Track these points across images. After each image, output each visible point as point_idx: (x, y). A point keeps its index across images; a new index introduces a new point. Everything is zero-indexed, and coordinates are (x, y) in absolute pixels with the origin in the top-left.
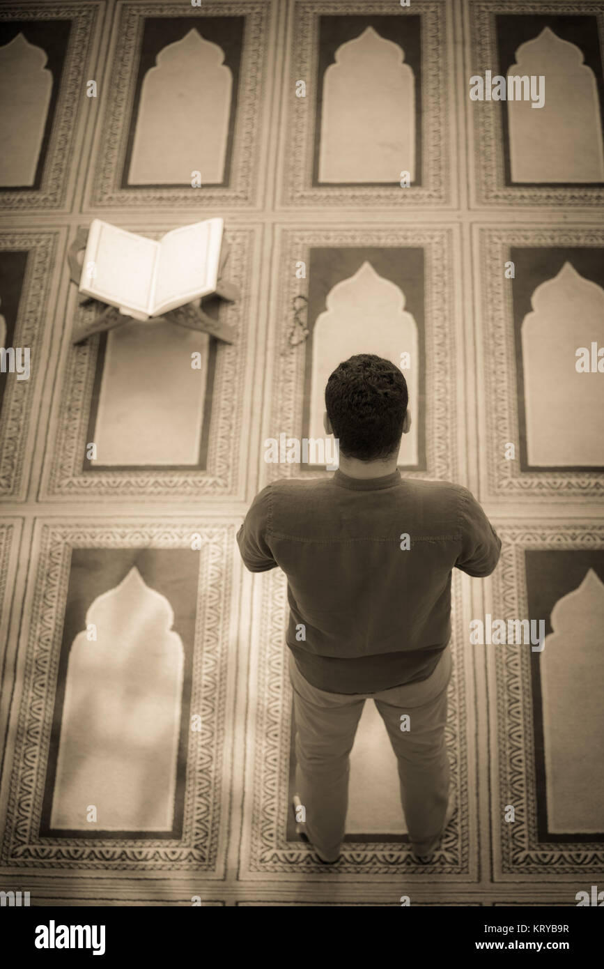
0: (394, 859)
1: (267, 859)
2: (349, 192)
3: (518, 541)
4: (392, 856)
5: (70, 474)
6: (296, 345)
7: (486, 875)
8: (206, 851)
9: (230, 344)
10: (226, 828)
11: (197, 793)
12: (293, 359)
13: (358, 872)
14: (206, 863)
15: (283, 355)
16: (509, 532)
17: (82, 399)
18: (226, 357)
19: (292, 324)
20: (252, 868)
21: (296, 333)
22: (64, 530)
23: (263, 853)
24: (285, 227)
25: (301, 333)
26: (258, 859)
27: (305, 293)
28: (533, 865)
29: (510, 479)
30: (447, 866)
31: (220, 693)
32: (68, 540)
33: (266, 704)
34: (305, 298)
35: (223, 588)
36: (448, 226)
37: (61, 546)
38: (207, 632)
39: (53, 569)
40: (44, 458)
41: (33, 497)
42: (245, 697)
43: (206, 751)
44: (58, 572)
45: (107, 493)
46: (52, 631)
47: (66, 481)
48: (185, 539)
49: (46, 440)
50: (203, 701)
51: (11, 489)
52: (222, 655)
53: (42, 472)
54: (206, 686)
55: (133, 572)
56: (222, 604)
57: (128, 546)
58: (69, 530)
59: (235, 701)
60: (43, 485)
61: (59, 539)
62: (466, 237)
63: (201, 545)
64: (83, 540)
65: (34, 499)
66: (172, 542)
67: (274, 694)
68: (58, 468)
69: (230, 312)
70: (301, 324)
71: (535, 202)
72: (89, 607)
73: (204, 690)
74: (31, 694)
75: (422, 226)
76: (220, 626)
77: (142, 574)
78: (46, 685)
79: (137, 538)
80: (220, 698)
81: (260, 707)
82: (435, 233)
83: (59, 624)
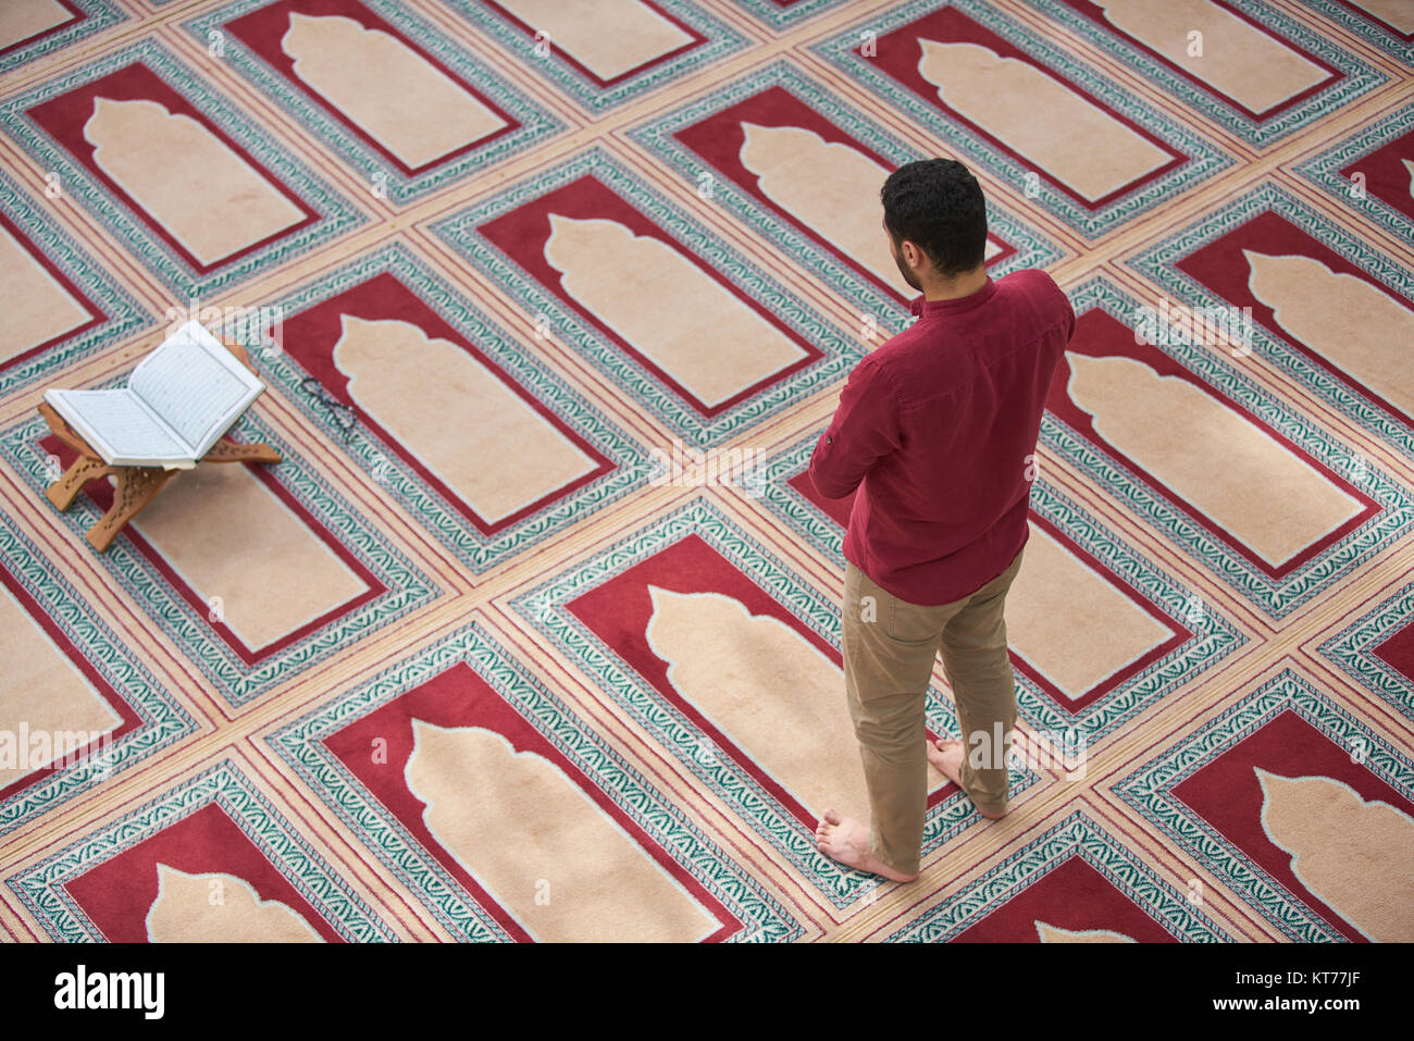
0: (962, 812)
1: (845, 889)
2: (250, 260)
3: (772, 478)
4: (957, 809)
5: (239, 675)
6: (352, 426)
8: (779, 920)
9: (279, 462)
10: (776, 889)
11: (712, 877)
12: (363, 440)
13: (942, 843)
14: (791, 931)
15: (347, 443)
17: (171, 600)
18: (286, 474)
19: (327, 410)
20: (840, 906)
21: (338, 416)
22: (293, 730)
23: (835, 886)
25: (346, 413)
26: (837, 893)
27: (306, 375)
28: (1089, 736)
29: (705, 430)
30: (1014, 785)
31: (633, 776)
32: (307, 736)
33: (690, 757)
34: (312, 380)
35: (528, 684)
36: (392, 240)
37: (307, 746)
38: (558, 732)
39: (322, 773)
40: (190, 677)
41: (220, 720)
42: (662, 765)
43: (678, 836)
44: (331, 773)
45: (301, 670)
46: (389, 830)
47: (242, 685)
48: (437, 664)
49: (174, 660)
50: (624, 794)
51: (186, 726)
52: (597, 743)
53: (203, 691)
54: (612, 779)
55: (416, 724)
56: (543, 698)
57: (382, 704)
58: (299, 727)
59: (657, 774)
60: (221, 702)
61: (296, 741)
62: (422, 241)
63: (461, 659)
64: (324, 727)
65: (225, 721)
66: (425, 675)
67: (688, 744)
68: (218, 677)
69: (244, 434)
70: (335, 405)
71: (456, 177)
72: (405, 783)
73: (613, 784)
74: (435, 900)
75: (363, 254)
76: (564, 718)
77: (427, 720)
78: (441, 882)
79: (384, 691)
80: (639, 781)
81: (688, 764)
82: (386, 253)
83: (390, 818)
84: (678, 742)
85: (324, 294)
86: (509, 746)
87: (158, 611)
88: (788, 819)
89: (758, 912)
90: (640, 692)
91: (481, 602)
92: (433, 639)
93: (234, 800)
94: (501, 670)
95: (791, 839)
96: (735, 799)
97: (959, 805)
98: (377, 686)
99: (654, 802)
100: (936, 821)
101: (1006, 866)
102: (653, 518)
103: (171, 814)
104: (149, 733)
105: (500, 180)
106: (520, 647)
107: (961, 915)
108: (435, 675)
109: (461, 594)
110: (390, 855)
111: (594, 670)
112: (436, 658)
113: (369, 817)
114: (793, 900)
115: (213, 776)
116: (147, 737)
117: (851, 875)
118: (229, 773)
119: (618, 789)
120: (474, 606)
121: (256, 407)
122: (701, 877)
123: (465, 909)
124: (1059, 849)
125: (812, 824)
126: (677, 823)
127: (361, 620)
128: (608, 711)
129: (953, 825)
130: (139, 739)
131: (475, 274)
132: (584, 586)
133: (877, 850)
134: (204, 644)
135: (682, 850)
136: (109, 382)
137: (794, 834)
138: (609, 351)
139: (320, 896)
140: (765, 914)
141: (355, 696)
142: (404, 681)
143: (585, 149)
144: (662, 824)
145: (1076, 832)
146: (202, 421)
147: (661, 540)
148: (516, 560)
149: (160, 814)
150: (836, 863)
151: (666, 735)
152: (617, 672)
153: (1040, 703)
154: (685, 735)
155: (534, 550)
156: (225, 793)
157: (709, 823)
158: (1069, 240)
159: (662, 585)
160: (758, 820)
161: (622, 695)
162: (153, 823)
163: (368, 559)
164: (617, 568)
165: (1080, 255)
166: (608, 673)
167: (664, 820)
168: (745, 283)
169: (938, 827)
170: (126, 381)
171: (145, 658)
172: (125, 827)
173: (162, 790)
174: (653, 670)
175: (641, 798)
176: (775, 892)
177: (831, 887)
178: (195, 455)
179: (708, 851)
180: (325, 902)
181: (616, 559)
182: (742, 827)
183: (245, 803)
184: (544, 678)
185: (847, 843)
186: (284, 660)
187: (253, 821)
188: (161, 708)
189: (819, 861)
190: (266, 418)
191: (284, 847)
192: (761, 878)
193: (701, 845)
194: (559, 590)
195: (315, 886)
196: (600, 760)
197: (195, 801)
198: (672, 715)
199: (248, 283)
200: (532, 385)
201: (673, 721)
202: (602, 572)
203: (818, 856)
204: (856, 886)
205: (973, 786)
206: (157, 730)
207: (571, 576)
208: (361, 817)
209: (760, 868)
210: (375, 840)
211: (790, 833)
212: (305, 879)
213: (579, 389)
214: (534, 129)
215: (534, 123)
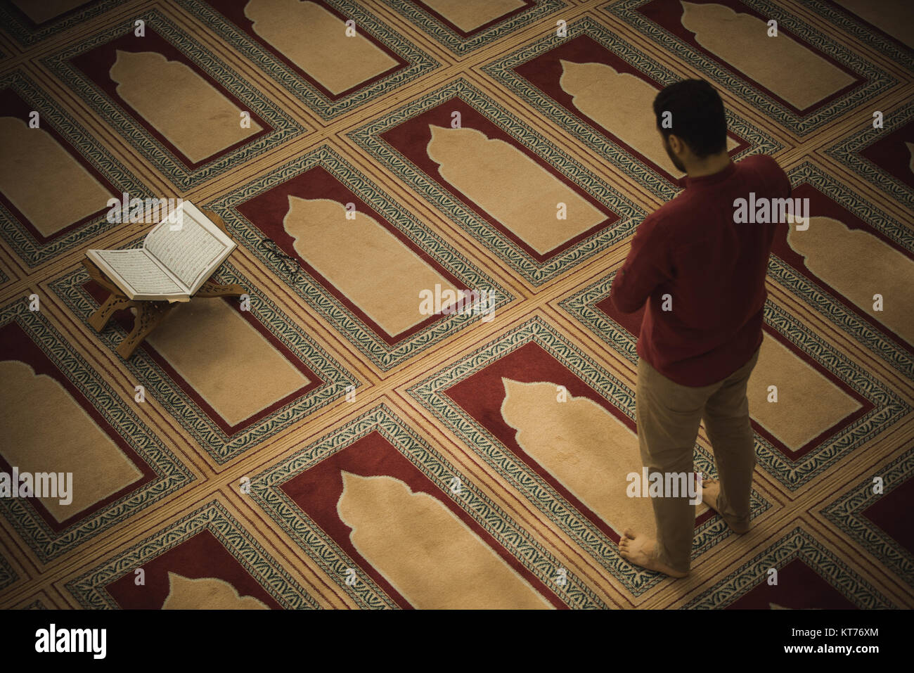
0: (719, 529)
1: (639, 583)
2: (225, 159)
3: (585, 302)
4: (715, 527)
5: (222, 443)
6: (297, 272)
7: (784, 500)
8: (594, 605)
10: (592, 583)
11: (548, 576)
12: (305, 281)
13: (706, 551)
15: (294, 283)
16: (574, 300)
17: (175, 392)
19: (279, 261)
20: (636, 595)
21: (288, 265)
22: (260, 479)
23: (633, 581)
25: (293, 263)
26: (634, 586)
27: (264, 236)
28: (805, 476)
29: (538, 271)
31: (493, 507)
32: (270, 484)
33: (532, 494)
34: (269, 240)
35: (420, 446)
36: (322, 144)
37: (269, 490)
38: (441, 478)
39: (280, 508)
40: (189, 444)
41: (210, 473)
42: (514, 500)
43: (524, 548)
44: (286, 508)
45: (265, 439)
46: (327, 547)
47: (224, 448)
48: (358, 433)
49: (177, 432)
50: (487, 520)
51: (187, 478)
52: (468, 485)
53: (198, 454)
54: (479, 510)
55: (344, 474)
56: (431, 455)
57: (320, 461)
58: (264, 478)
59: (509, 506)
60: (210, 461)
61: (262, 487)
62: (342, 144)
63: (374, 428)
64: (281, 477)
65: (213, 474)
66: (350, 439)
67: (530, 485)
68: (208, 444)
69: (223, 277)
70: (285, 257)
71: (365, 100)
72: (337, 514)
73: (479, 513)
74: (358, 594)
75: (302, 154)
76: (445, 469)
77: (352, 471)
78: (362, 581)
79: (321, 452)
80: (497, 511)
81: (530, 498)
82: (318, 153)
83: (327, 538)
84: (523, 484)
85: (276, 181)
86: (408, 488)
87: (166, 400)
88: (600, 536)
89: (580, 599)
90: (497, 450)
91: (388, 391)
92: (354, 416)
93: (220, 527)
94: (402, 436)
95: (602, 549)
96: (563, 522)
97: (717, 524)
98: (317, 448)
99: (507, 525)
100: (701, 535)
101: (750, 566)
102: (504, 331)
103: (177, 538)
104: (161, 483)
105: (397, 102)
106: (414, 420)
107: (719, 600)
108: (356, 440)
109: (374, 385)
110: (327, 564)
111: (466, 435)
112: (357, 428)
113: (313, 538)
114: (603, 590)
115: (205, 512)
116: (160, 486)
117: (643, 573)
118: (217, 510)
119: (483, 516)
120: (381, 393)
121: (231, 260)
122: (540, 576)
123: (379, 600)
124: (785, 554)
125: (616, 538)
126: (524, 539)
127: (305, 403)
128: (475, 463)
129: (713, 538)
130: (154, 487)
131: (380, 166)
132: (458, 378)
133: (661, 555)
134: (198, 421)
135: (527, 558)
136: (130, 244)
137: (604, 546)
138: (472, 217)
139: (280, 592)
140: (585, 601)
141: (302, 455)
142: (335, 445)
143: (454, 79)
144: (513, 540)
145: (797, 542)
146: (194, 270)
147: (510, 346)
148: (410, 361)
149: (170, 538)
150: (633, 565)
151: (515, 479)
152: (481, 436)
153: (771, 454)
154: (528, 479)
155: (423, 354)
156: (214, 523)
157: (546, 539)
158: (786, 137)
159: (511, 377)
160: (579, 537)
161: (485, 452)
162: (165, 544)
163: (310, 361)
164: (479, 365)
165: (794, 147)
166: (475, 437)
167: (515, 537)
168: (565, 170)
169: (703, 539)
170: (142, 243)
171: (158, 432)
172: (146, 547)
173: (171, 521)
174: (506, 435)
175: (498, 523)
176: (591, 585)
177: (630, 582)
178: (189, 293)
179: (545, 558)
180: (284, 596)
181: (479, 359)
182: (569, 542)
183: (228, 529)
184: (431, 441)
185: (641, 551)
186: (253, 432)
187: (234, 542)
188: (169, 466)
189: (621, 564)
190: (238, 267)
191: (254, 560)
192: (582, 576)
193: (540, 554)
194: (441, 381)
195: (276, 586)
196: (471, 497)
197: (193, 529)
198: (519, 465)
199: (224, 175)
200: (420, 241)
201: (520, 470)
202: (470, 369)
203: (621, 561)
204: (647, 581)
205: (727, 511)
206: (167, 480)
207: (449, 372)
208: (307, 538)
209: (581, 569)
210: (317, 554)
211: (601, 545)
212: (269, 581)
213: (452, 243)
214: (418, 66)
215: (418, 62)
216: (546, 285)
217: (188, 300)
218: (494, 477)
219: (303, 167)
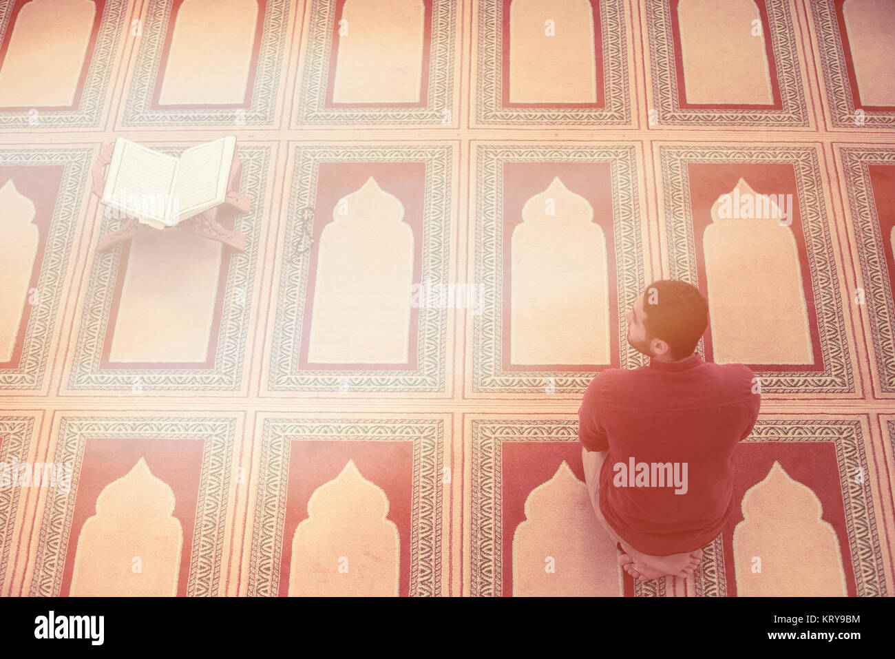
2: (360, 112)
3: (497, 435)
5: (89, 371)
6: (303, 253)
12: (299, 265)
15: (289, 262)
16: (490, 426)
17: (104, 303)
18: (237, 264)
19: (300, 234)
21: (302, 241)
22: (81, 422)
24: (298, 144)
25: (308, 242)
27: (313, 204)
29: (493, 377)
32: (83, 431)
33: (256, 584)
34: (312, 209)
35: (222, 477)
36: (449, 143)
37: (77, 437)
38: (206, 518)
39: (68, 458)
40: (66, 355)
41: (54, 391)
42: (237, 578)
44: (72, 461)
45: (122, 389)
46: (64, 516)
47: (85, 377)
48: (190, 432)
49: (69, 340)
51: (35, 384)
52: (218, 539)
53: (64, 368)
54: (202, 568)
55: (141, 462)
56: (220, 492)
57: (138, 437)
58: (85, 423)
59: (228, 582)
60: (65, 381)
61: (75, 430)
62: (465, 153)
63: (205, 437)
64: (96, 431)
65: (55, 394)
66: (178, 434)
67: (264, 576)
68: (78, 365)
69: (243, 222)
70: (308, 234)
71: (529, 121)
72: (100, 493)
75: (424, 143)
76: (218, 512)
77: (149, 463)
78: (56, 565)
79: (147, 430)
80: (214, 579)
81: (251, 587)
82: (436, 150)
83: (71, 509)
84: (260, 570)
86: (172, 509)
87: (91, 305)
90: (274, 524)
91: (252, 409)
92: (203, 415)
93: (13, 443)
94: (218, 459)
98: (147, 424)
102: (399, 417)
104: (14, 376)
105: (554, 138)
106: (242, 451)
108: (181, 438)
109: (247, 397)
110: (48, 530)
111: (265, 493)
112: (193, 428)
113: (62, 501)
115: (17, 422)
120: (245, 408)
127: (181, 378)
131: (472, 193)
132: (316, 435)
134: (93, 340)
136: (164, 148)
138: (494, 289)
141: (130, 423)
142: (163, 431)
143: (625, 144)
147: (389, 434)
148: (297, 394)
151: (259, 561)
152: (276, 503)
154: (268, 569)
155: (315, 394)
156: (12, 437)
159: (358, 463)
161: (263, 519)
163: (224, 342)
164: (346, 435)
165: (863, 399)
166: (270, 500)
171: (57, 329)
178: (166, 221)
181: (352, 430)
183: (16, 449)
186: (120, 377)
188: (35, 364)
194: (300, 429)
196: (208, 552)
198: (275, 551)
201: (271, 555)
206: (20, 376)
207: (315, 425)
210: (51, 517)
214: (609, 114)
215: (613, 110)
216: (484, 395)
217: (161, 228)
218: (244, 548)
219: (411, 157)
